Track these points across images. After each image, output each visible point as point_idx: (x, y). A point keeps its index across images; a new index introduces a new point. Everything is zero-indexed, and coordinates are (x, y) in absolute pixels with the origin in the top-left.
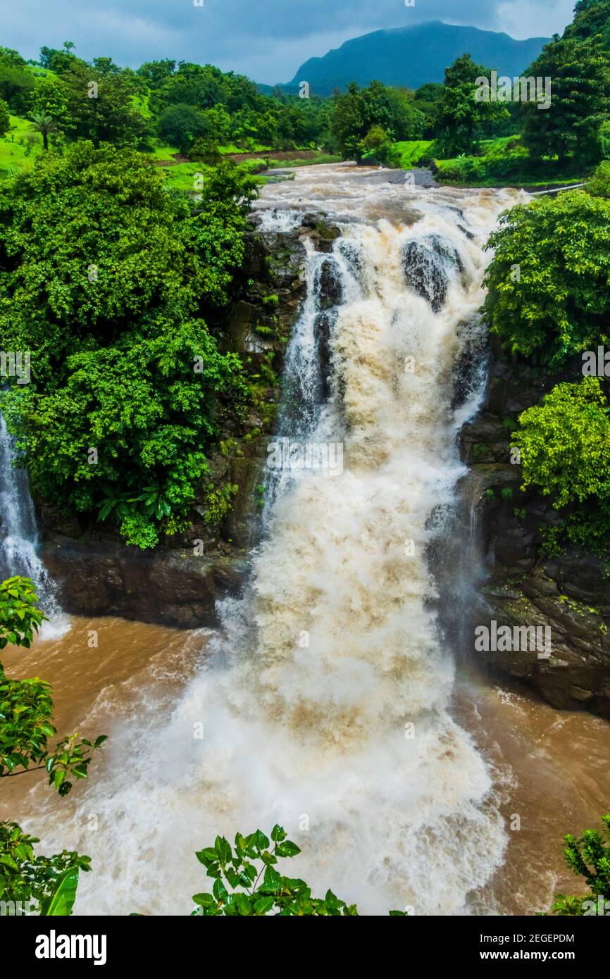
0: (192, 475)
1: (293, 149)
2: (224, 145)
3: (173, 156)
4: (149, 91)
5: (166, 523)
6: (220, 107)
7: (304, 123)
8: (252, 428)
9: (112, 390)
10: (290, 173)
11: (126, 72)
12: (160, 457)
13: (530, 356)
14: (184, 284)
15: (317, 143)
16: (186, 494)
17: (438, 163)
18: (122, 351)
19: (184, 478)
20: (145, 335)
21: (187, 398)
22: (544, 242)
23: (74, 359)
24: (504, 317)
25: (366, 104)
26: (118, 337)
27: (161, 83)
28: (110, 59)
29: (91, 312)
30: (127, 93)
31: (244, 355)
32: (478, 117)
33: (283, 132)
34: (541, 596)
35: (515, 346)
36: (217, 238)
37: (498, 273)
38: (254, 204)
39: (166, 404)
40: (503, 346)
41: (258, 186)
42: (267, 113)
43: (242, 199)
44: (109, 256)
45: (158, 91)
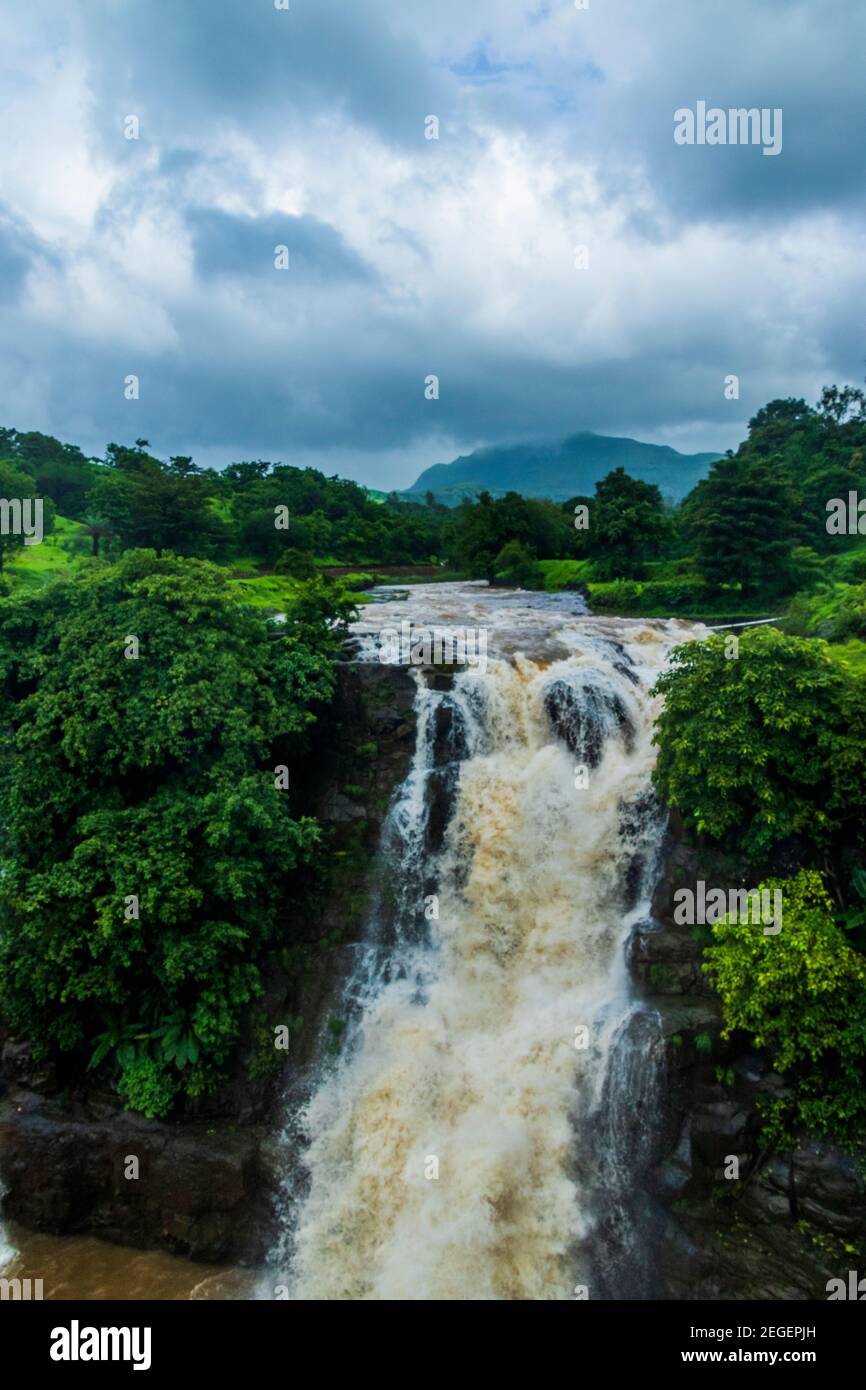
0: (237, 1000)
1: (411, 564)
2: (321, 556)
3: (256, 567)
4: (234, 493)
5: (189, 1076)
6: (319, 514)
7: (424, 534)
8: (330, 929)
9: (134, 866)
10: (402, 591)
11: (211, 472)
12: (192, 968)
13: (724, 837)
14: (252, 724)
15: (440, 557)
16: (223, 1029)
17: (591, 587)
18: (155, 811)
19: (224, 1003)
20: (191, 791)
21: (241, 882)
22: (729, 689)
23: (87, 822)
24: (684, 784)
25: (500, 516)
26: (153, 793)
27: (250, 486)
28: (190, 459)
29: (119, 758)
30: (205, 494)
31: (324, 824)
32: (639, 537)
33: (397, 543)
34: (767, 1220)
35: (701, 825)
36: (300, 667)
37: (672, 724)
38: (352, 628)
39: (208, 889)
40: (685, 823)
41: (358, 606)
42: (378, 522)
43: (338, 621)
44: (154, 686)
45: (244, 494)
